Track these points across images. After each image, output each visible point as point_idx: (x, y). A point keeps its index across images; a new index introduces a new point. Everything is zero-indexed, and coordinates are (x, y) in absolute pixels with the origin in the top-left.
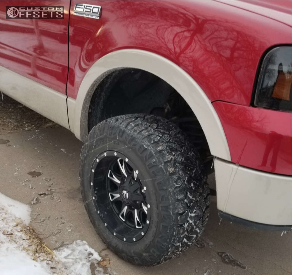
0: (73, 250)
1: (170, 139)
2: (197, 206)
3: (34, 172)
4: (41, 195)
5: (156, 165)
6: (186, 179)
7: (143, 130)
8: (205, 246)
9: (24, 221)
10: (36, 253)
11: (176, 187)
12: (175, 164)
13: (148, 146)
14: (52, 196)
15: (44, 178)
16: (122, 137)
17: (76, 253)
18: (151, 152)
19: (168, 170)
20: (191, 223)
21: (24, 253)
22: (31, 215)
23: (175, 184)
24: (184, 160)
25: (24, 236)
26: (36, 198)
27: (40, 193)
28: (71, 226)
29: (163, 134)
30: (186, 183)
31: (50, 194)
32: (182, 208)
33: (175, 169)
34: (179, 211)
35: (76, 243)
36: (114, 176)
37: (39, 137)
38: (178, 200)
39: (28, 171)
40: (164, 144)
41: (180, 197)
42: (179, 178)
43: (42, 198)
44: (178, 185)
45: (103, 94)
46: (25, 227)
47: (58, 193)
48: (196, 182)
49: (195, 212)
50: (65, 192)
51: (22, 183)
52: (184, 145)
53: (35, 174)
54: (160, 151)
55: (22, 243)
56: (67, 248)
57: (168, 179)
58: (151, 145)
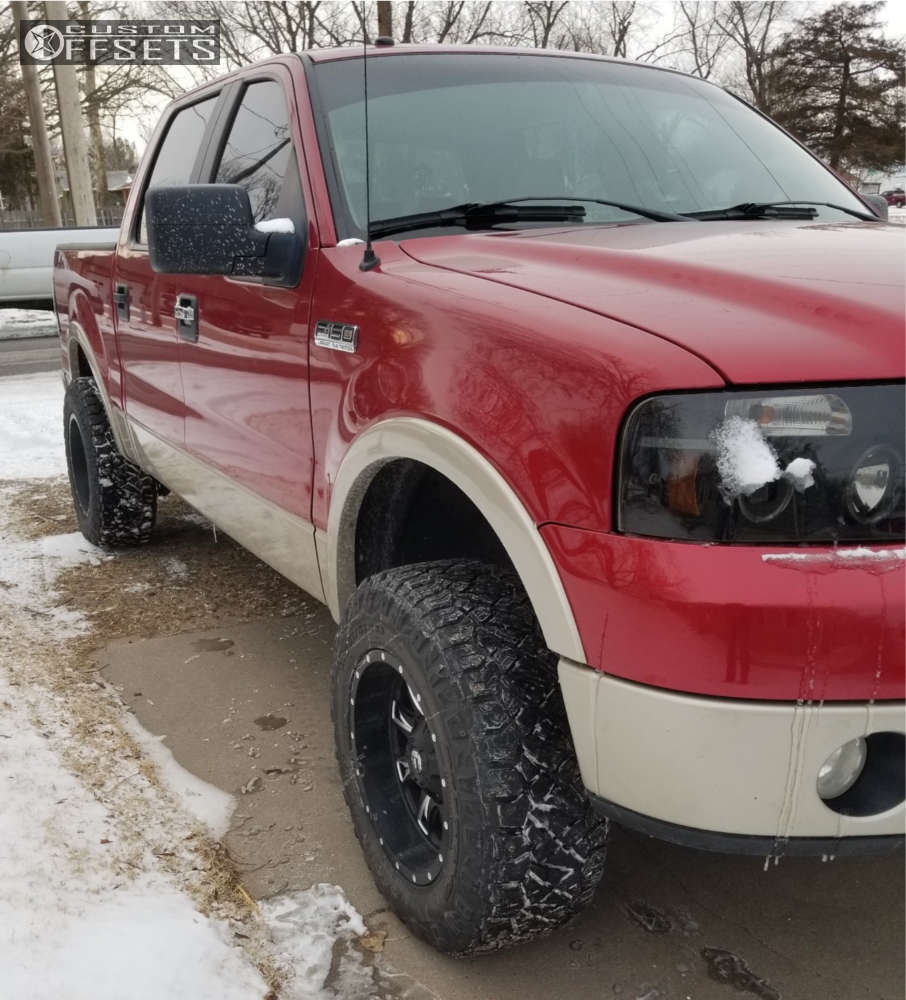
0: (305, 905)
1: (491, 617)
2: (556, 786)
3: (271, 717)
4: (269, 772)
5: (445, 678)
6: (519, 714)
7: (427, 596)
8: (671, 930)
9: (213, 829)
10: (213, 899)
11: (490, 732)
12: (489, 675)
13: (433, 633)
14: (295, 777)
15: (289, 733)
16: (387, 614)
17: (309, 912)
18: (435, 648)
19: (469, 690)
20: (543, 830)
21: (183, 897)
22: (233, 818)
23: (484, 723)
24: (520, 667)
25: (199, 862)
26: (256, 778)
27: (267, 769)
28: (317, 850)
29: (474, 605)
30: (517, 722)
31: (291, 772)
32: (505, 786)
33: (486, 687)
34: (496, 793)
35: (317, 888)
36: (402, 717)
37: (309, 632)
38: (495, 765)
39: (258, 716)
40: (470, 629)
41: (498, 756)
42: (497, 709)
43: (271, 781)
44: (494, 727)
45: (388, 516)
46: (209, 843)
47: (313, 768)
48: (550, 723)
49: (550, 802)
50: (330, 768)
51: (235, 744)
52: (530, 630)
53: (270, 723)
54: (457, 645)
55: (191, 875)
56: (293, 898)
57: (470, 712)
58: (438, 631)
